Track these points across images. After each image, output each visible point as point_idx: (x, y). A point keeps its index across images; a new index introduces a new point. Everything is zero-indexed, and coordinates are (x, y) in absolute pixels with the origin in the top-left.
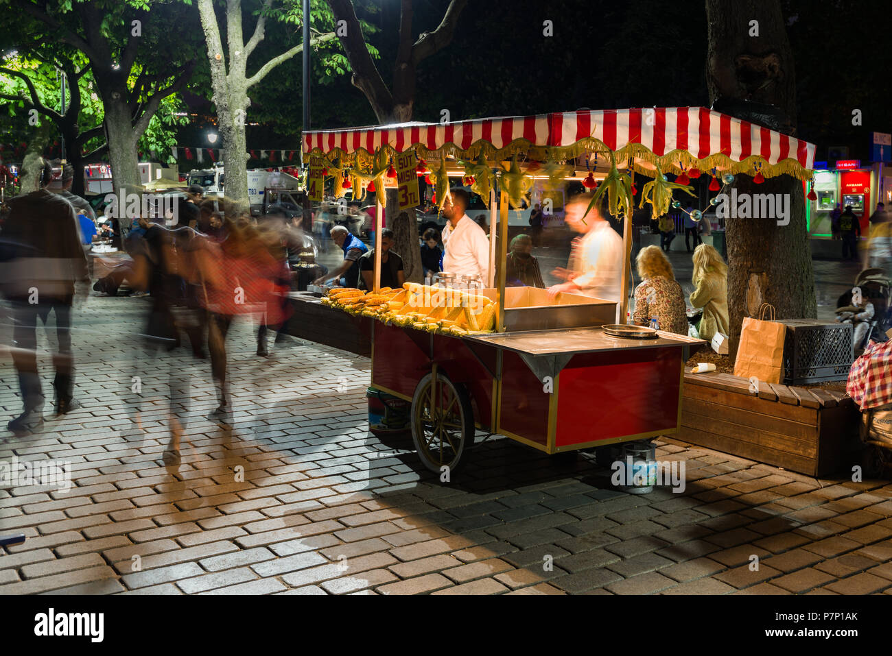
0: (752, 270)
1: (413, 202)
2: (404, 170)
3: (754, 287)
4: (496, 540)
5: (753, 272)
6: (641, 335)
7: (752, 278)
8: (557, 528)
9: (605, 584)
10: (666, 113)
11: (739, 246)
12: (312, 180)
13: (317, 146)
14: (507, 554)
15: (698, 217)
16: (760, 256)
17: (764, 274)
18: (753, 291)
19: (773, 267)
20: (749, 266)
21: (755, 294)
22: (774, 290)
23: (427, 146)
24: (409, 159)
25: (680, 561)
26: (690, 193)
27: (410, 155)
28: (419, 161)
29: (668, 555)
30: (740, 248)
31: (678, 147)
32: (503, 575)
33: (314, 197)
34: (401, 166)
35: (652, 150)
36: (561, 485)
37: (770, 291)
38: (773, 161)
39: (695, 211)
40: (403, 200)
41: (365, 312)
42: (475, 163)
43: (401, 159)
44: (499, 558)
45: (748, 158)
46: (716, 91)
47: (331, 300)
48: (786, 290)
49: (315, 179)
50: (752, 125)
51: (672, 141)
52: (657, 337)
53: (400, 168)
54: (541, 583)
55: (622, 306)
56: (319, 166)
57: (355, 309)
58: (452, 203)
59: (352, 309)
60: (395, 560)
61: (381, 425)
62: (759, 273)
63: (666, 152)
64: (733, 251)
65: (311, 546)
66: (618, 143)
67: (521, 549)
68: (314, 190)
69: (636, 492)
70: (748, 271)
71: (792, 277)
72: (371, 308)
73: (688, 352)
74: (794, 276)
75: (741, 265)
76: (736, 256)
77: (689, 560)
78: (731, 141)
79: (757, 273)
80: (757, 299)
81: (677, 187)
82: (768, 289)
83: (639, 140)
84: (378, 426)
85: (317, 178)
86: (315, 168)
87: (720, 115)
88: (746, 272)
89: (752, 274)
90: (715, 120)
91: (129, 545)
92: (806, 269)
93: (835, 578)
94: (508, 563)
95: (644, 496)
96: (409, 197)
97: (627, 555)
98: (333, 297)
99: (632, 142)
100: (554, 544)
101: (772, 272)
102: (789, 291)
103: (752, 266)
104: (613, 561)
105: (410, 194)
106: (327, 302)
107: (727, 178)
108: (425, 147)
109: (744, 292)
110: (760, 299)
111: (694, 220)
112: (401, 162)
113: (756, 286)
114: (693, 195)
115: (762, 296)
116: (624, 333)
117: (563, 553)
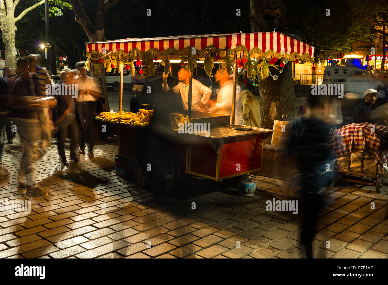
0: (272, 100)
1: (151, 73)
2: (146, 59)
3: (273, 107)
4: (204, 219)
5: (273, 101)
6: (246, 129)
7: (272, 104)
8: (225, 212)
9: (261, 234)
10: (266, 34)
11: (266, 90)
12: (92, 65)
13: (95, 49)
14: (212, 224)
15: (276, 78)
16: (275, 94)
17: (277, 101)
18: (273, 109)
19: (281, 98)
20: (271, 98)
21: (274, 111)
22: (281, 109)
23: (159, 49)
24: (148, 55)
25: (284, 223)
26: (276, 68)
27: (149, 53)
28: (154, 56)
29: (278, 221)
30: (267, 91)
31: (270, 49)
32: (216, 233)
33: (94, 72)
34: (144, 58)
35: (261, 50)
36: (214, 195)
37: (280, 109)
38: (301, 54)
39: (275, 76)
40: (146, 73)
41: (122, 122)
42: (187, 56)
43: (144, 55)
44: (210, 226)
45: (293, 53)
46: (255, 24)
47: (101, 118)
48: (287, 108)
49: (94, 64)
50: (294, 39)
51: (268, 46)
52: (252, 130)
53: (144, 59)
54: (235, 235)
55: (233, 116)
56: (96, 58)
57: (115, 122)
58: (171, 74)
59: (114, 121)
60: (168, 230)
61: (122, 172)
62: (275, 101)
63: (266, 51)
64: (263, 92)
65: (128, 226)
66: (250, 47)
67: (217, 222)
68: (94, 69)
69: (248, 196)
70: (270, 101)
71: (289, 103)
72: (124, 121)
73: (265, 135)
74: (289, 102)
75: (267, 98)
76: (265, 94)
77: (287, 223)
78: (287, 46)
79: (274, 101)
80: (274, 112)
81: (271, 66)
82: (279, 108)
83: (257, 46)
84: (121, 173)
85: (95, 63)
86: (94, 59)
87: (283, 35)
88: (269, 101)
89: (272, 102)
90: (282, 37)
91: (46, 230)
92: (294, 99)
93: (348, 226)
94: (215, 228)
95: (252, 197)
96: (149, 71)
97: (262, 222)
98: (103, 116)
99: (255, 47)
100: (228, 219)
101: (280, 101)
102: (288, 109)
103: (272, 98)
104: (257, 225)
105: (150, 70)
106: (99, 119)
107: (286, 62)
108: (158, 50)
109: (269, 110)
110: (276, 112)
111: (274, 79)
112: (144, 56)
113: (274, 107)
114: (278, 69)
115: (276, 111)
116: (239, 128)
117: (235, 223)
